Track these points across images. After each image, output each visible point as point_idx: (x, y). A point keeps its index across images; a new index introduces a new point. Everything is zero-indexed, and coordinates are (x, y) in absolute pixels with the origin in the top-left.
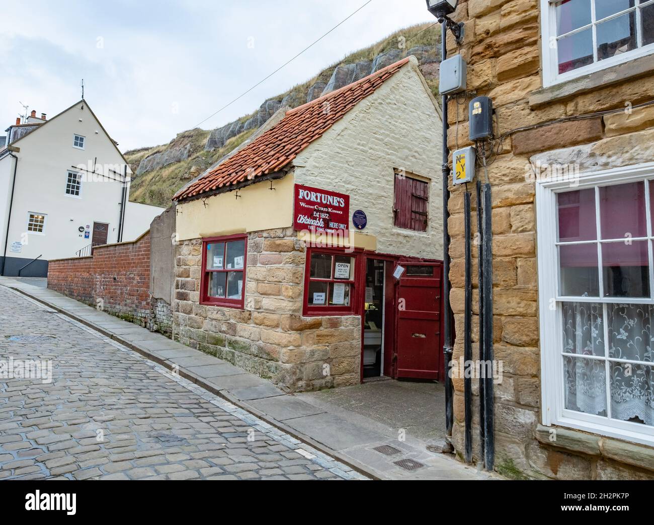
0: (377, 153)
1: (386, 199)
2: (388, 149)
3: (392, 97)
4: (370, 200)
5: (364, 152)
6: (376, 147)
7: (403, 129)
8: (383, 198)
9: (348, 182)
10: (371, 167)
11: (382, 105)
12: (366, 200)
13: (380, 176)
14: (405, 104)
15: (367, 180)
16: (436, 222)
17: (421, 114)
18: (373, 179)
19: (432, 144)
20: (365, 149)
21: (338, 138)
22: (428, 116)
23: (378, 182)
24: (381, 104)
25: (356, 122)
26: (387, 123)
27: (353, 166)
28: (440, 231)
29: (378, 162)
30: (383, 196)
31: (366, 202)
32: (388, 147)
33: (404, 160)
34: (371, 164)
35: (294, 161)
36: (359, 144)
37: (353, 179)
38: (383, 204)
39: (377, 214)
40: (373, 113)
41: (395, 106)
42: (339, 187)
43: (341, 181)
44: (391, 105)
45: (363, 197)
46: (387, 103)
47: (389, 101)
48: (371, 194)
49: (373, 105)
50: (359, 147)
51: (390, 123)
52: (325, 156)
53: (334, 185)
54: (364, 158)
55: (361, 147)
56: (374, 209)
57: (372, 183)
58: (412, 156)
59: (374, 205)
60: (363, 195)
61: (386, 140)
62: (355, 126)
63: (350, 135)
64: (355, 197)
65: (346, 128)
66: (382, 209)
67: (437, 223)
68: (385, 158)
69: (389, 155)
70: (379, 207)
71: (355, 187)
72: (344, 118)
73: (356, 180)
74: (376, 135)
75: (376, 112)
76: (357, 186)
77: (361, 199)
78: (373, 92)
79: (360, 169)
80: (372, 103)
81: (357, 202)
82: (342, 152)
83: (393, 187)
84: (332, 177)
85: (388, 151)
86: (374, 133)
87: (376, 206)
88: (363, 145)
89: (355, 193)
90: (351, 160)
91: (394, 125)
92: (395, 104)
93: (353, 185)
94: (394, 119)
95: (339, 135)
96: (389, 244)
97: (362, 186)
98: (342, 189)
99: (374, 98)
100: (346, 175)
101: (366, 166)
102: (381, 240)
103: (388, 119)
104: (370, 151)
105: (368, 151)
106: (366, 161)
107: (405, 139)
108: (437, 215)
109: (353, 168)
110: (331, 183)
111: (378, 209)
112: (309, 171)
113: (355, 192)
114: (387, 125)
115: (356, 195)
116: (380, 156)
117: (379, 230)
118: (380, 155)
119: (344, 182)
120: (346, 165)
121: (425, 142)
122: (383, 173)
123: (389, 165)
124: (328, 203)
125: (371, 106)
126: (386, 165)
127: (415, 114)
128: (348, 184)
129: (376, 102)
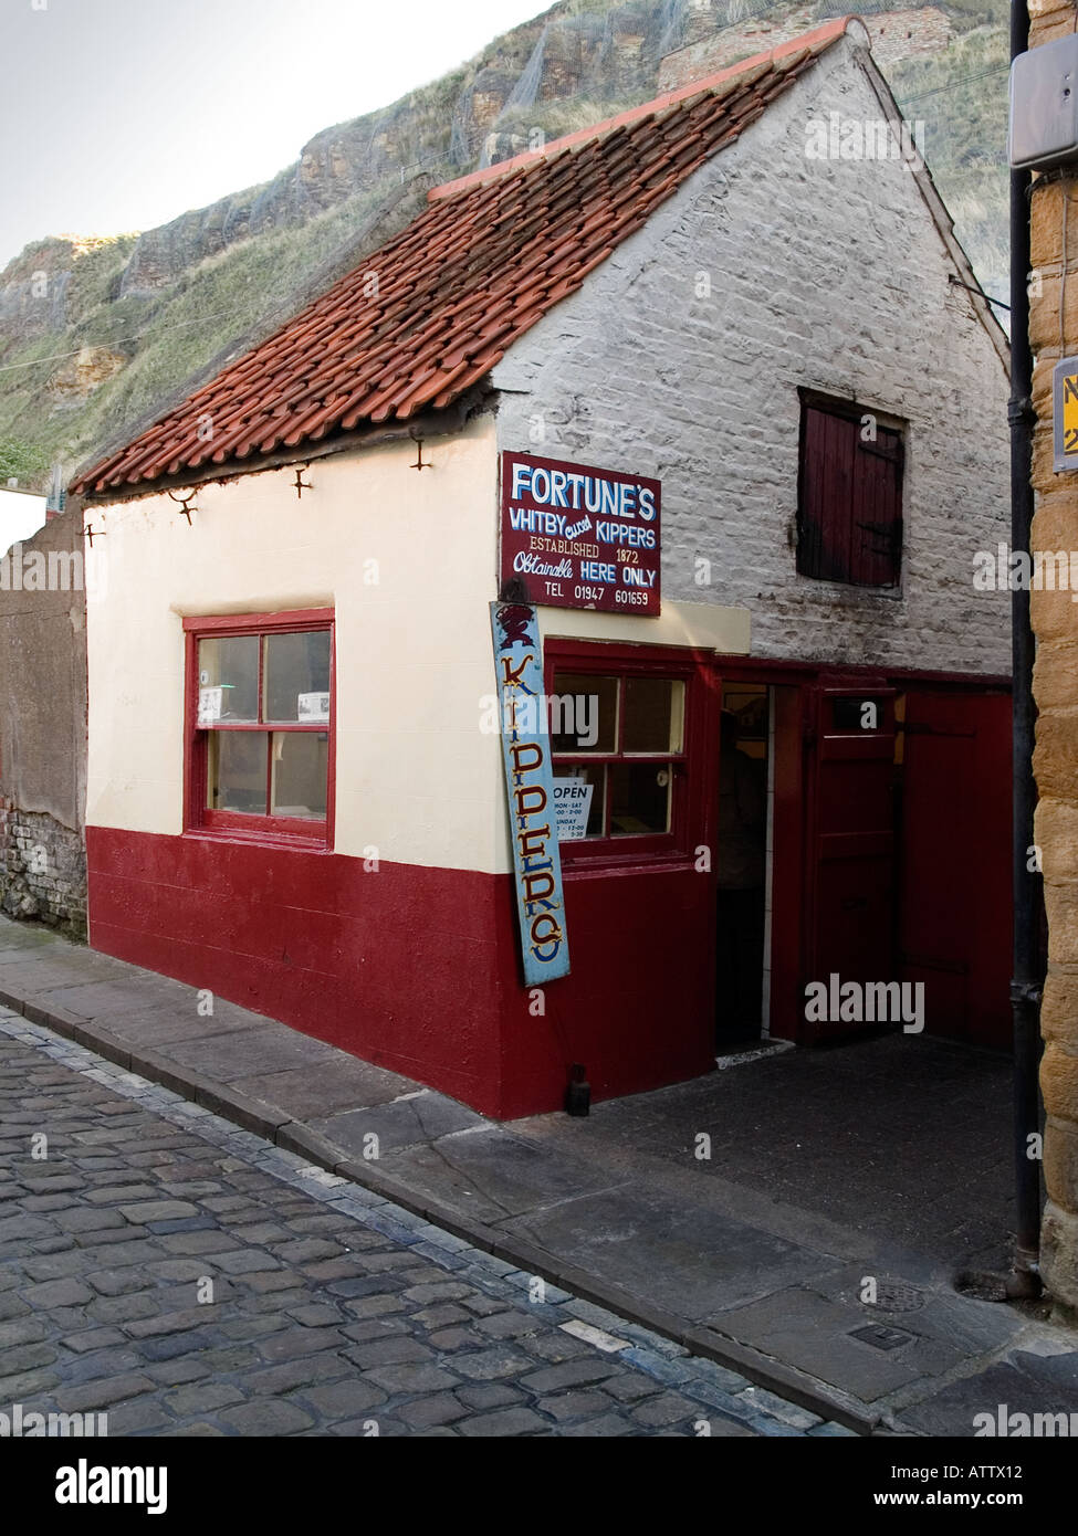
0: (751, 340)
1: (778, 489)
2: (783, 326)
3: (791, 153)
4: (732, 496)
5: (709, 338)
6: (747, 321)
7: (828, 260)
8: (768, 485)
9: (663, 438)
10: (732, 387)
11: (763, 182)
12: (717, 495)
13: (759, 416)
14: (831, 179)
15: (719, 430)
16: (924, 554)
17: (878, 209)
18: (739, 424)
19: (910, 307)
20: (713, 328)
21: (633, 292)
22: (898, 217)
23: (754, 435)
24: (758, 177)
25: (684, 239)
26: (778, 242)
27: (676, 385)
28: (935, 583)
29: (749, 372)
30: (767, 481)
31: (718, 500)
32: (782, 320)
33: (831, 361)
34: (733, 379)
35: (495, 373)
36: (693, 314)
37: (679, 427)
38: (769, 505)
39: (752, 538)
40: (735, 208)
41: (801, 185)
42: (634, 457)
43: (642, 436)
44: (789, 182)
45: (710, 485)
46: (777, 175)
47: (785, 167)
48: (733, 475)
49: (737, 180)
50: (693, 321)
51: (787, 240)
52: (592, 356)
53: (623, 447)
54: (712, 359)
55: (705, 324)
56: (743, 524)
57: (734, 438)
58: (854, 350)
59: (742, 509)
60: (709, 480)
61: (774, 298)
62: (682, 254)
63: (665, 280)
64: (686, 487)
65: (654, 261)
66: (765, 521)
67: (927, 559)
68: (772, 358)
69: (785, 345)
70: (758, 514)
71: (685, 456)
72: (647, 225)
73: (688, 431)
74: (745, 283)
75: (745, 204)
76: (690, 452)
77: (703, 491)
78: (736, 141)
79: (697, 394)
80: (734, 176)
81: (690, 503)
82: (642, 340)
83: (797, 450)
84: (612, 423)
85: (781, 332)
86: (740, 277)
87: (747, 512)
88: (706, 317)
89: (687, 474)
90: (671, 364)
91: (799, 248)
92: (803, 179)
93: (677, 448)
94: (800, 227)
95: (632, 283)
96: (788, 633)
97: (708, 450)
98: (645, 461)
99: (740, 157)
100: (657, 414)
101: (718, 385)
102: (763, 620)
103: (781, 227)
104: (728, 334)
105: (721, 334)
106: (715, 367)
107: (831, 294)
108: (925, 535)
109: (677, 392)
110: (611, 444)
111: (753, 523)
112: (544, 405)
113: (683, 468)
114: (778, 248)
115: (687, 480)
116: (758, 351)
117: (760, 589)
118: (757, 346)
119: (651, 438)
120: (658, 384)
121: (891, 301)
122: (768, 406)
123: (784, 378)
124: (604, 511)
125: (730, 185)
126: (774, 380)
127: (862, 211)
128: (664, 444)
129: (742, 171)
